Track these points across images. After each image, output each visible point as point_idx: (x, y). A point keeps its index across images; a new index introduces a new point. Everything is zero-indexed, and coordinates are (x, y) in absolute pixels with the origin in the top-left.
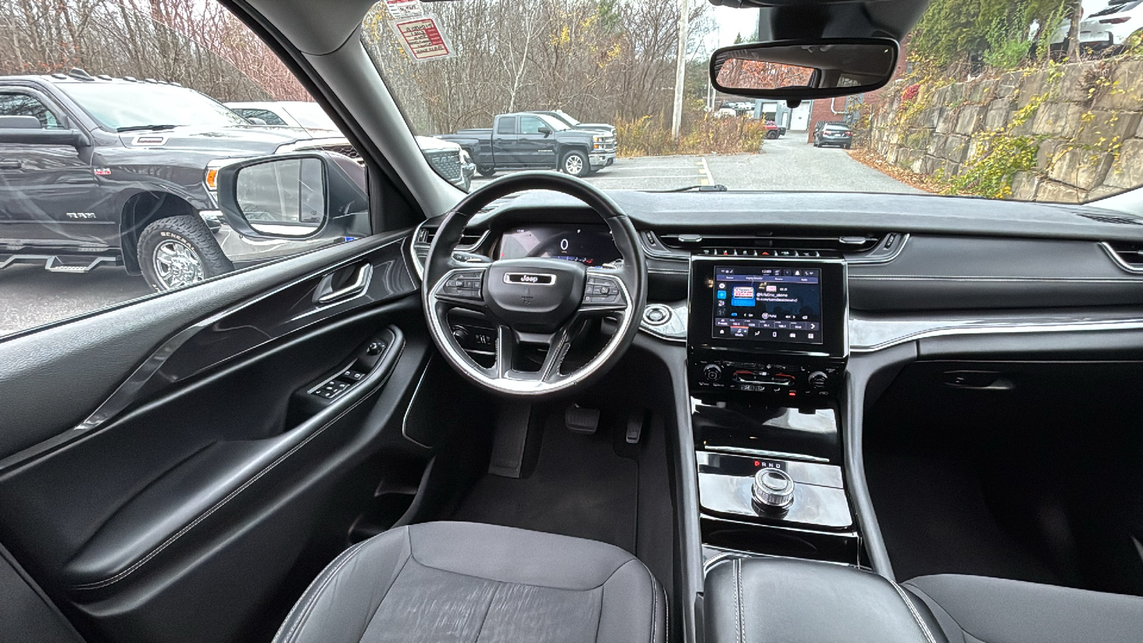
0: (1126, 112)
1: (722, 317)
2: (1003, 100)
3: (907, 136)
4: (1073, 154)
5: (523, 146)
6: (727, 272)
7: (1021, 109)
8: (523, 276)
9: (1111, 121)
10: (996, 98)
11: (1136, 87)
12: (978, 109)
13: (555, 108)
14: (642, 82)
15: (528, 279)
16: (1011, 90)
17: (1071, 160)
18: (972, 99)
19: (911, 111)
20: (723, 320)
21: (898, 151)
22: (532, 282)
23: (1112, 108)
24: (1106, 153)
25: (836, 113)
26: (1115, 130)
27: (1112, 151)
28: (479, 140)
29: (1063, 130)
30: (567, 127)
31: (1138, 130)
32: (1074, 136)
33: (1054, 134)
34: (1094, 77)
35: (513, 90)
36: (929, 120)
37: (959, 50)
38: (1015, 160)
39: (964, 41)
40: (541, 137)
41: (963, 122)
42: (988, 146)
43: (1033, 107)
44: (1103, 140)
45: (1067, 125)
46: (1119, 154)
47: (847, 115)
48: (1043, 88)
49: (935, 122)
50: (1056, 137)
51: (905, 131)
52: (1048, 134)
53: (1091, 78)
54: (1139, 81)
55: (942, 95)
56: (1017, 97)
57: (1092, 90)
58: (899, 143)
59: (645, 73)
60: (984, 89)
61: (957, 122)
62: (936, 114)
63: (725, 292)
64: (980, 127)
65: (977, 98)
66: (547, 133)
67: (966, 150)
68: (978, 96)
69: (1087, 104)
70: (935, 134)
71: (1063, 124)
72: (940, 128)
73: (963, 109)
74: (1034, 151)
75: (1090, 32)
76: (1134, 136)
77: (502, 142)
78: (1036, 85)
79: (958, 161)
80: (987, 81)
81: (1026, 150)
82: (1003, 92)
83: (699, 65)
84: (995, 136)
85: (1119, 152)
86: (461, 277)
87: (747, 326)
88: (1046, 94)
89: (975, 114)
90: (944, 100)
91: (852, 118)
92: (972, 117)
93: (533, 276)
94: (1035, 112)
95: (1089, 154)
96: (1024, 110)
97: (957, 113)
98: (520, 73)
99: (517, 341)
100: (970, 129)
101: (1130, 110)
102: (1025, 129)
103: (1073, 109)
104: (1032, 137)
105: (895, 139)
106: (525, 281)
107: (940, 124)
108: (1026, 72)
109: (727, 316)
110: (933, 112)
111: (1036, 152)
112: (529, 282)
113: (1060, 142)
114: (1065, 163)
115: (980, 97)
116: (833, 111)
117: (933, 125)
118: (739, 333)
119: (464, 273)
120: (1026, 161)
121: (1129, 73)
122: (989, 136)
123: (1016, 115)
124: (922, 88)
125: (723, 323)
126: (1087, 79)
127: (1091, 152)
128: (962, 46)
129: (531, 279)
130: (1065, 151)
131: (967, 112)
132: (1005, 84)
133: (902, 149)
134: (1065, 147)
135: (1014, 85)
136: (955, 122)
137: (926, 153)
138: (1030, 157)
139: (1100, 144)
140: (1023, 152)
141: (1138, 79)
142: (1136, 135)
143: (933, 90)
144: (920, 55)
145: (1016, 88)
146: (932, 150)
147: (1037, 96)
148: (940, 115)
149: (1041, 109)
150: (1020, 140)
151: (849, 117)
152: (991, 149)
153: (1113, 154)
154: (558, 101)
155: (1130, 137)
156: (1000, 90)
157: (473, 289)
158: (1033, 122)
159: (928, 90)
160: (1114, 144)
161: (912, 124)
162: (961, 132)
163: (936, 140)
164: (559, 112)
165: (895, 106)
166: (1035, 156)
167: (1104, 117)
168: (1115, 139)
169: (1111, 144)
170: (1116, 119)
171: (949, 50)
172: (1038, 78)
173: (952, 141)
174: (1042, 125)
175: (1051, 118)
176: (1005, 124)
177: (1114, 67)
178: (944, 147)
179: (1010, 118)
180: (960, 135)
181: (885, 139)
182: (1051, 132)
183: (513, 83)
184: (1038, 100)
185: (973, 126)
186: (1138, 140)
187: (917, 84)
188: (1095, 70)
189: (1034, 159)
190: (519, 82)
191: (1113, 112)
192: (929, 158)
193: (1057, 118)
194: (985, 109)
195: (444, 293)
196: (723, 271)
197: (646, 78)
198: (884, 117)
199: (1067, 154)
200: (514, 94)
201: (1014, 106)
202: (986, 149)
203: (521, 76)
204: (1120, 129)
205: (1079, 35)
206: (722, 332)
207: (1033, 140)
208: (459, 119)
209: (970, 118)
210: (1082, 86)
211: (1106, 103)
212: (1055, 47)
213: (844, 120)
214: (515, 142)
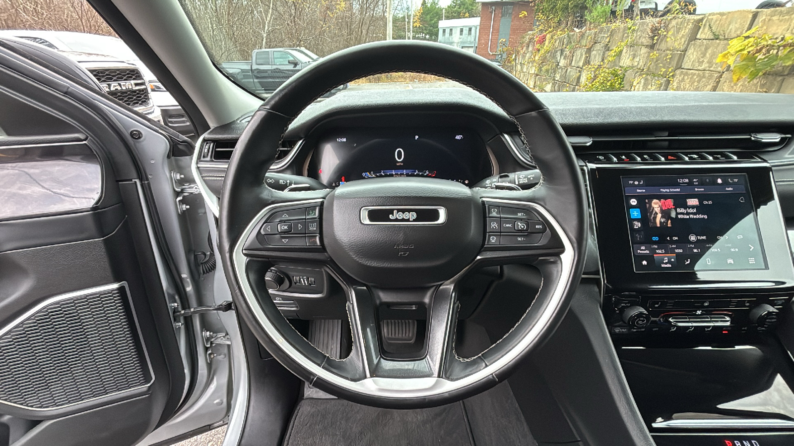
0: (676, 52)
1: (642, 243)
2: (600, 44)
3: (541, 68)
4: (646, 80)
5: (275, 74)
6: (636, 183)
7: (611, 50)
8: (391, 212)
9: (667, 57)
10: (596, 43)
11: (681, 36)
12: (585, 50)
13: (299, 46)
14: (360, 29)
15: (400, 216)
16: (604, 38)
17: (644, 84)
18: (581, 43)
19: (542, 51)
20: (643, 248)
21: (535, 79)
22: (408, 220)
23: (668, 49)
24: (665, 79)
25: (491, 54)
26: (670, 63)
27: (668, 78)
28: (241, 70)
29: (638, 64)
30: (311, 60)
31: (683, 64)
32: (645, 68)
33: (633, 67)
34: (656, 29)
35: (264, 32)
36: (554, 57)
37: (569, 11)
38: (611, 83)
39: (572, 6)
40: (291, 67)
41: (576, 58)
42: (593, 75)
43: (620, 49)
44: (664, 70)
45: (639, 62)
46: (672, 80)
47: (498, 55)
48: (625, 36)
49: (559, 58)
50: (634, 68)
51: (539, 65)
52: (629, 66)
53: (655, 30)
54: (683, 32)
55: (561, 41)
56: (609, 42)
57: (656, 38)
58: (536, 72)
59: (362, 23)
60: (588, 37)
61: (572, 59)
62: (559, 53)
63: (638, 210)
64: (587, 62)
65: (584, 42)
66: (296, 64)
67: (579, 78)
68: (585, 41)
69: (652, 47)
70: (559, 67)
71: (638, 60)
72: (562, 63)
73: (576, 50)
74: (622, 77)
75: (644, 2)
76: (681, 68)
77: (259, 71)
78: (620, 35)
79: (574, 84)
80: (589, 31)
81: (617, 77)
82: (599, 39)
83: (399, 19)
84: (597, 68)
85: (673, 78)
86: (285, 217)
87: (674, 253)
88: (627, 40)
89: (584, 53)
90: (563, 44)
91: (501, 57)
92: (582, 55)
93: (409, 211)
94: (621, 52)
95: (655, 80)
96: (614, 51)
97: (572, 53)
98: (268, 19)
99: (378, 302)
100: (581, 64)
101: (678, 51)
102: (614, 63)
103: (644, 50)
104: (620, 69)
105: (533, 71)
106: (396, 220)
107: (562, 60)
108: (613, 26)
109: (648, 242)
110: (557, 52)
111: (623, 78)
112: (403, 220)
113: (637, 72)
114: (641, 86)
115: (586, 42)
116: (490, 52)
117: (557, 61)
118: (666, 263)
119: (289, 211)
120: (618, 84)
121: (677, 27)
122: (593, 68)
123: (609, 54)
124: (548, 36)
125: (643, 250)
126: (652, 31)
127: (656, 78)
128: (571, 9)
129: (406, 215)
130: (641, 77)
131: (578, 52)
132: (601, 34)
133: (538, 77)
134: (641, 75)
135: (607, 34)
136: (571, 58)
137: (554, 80)
138: (620, 81)
139: (662, 73)
140: (616, 78)
141: (682, 31)
142: (682, 67)
143: (555, 37)
144: (543, 15)
145: (608, 36)
146: (558, 77)
147: (621, 42)
148: (562, 54)
149: (624, 51)
150: (614, 70)
151: (500, 56)
152: (595, 77)
153: (670, 79)
154: (301, 41)
155: (679, 69)
156: (598, 38)
157: (305, 234)
158: (620, 59)
159: (552, 37)
160: (670, 73)
161: (544, 60)
162: (576, 66)
163: (560, 71)
164: (303, 49)
165: (530, 49)
166: (623, 81)
167: (663, 55)
168: (670, 70)
169: (668, 73)
170: (670, 56)
171: (563, 11)
172: (621, 30)
173: (570, 71)
174: (625, 61)
175: (631, 56)
176: (603, 60)
177: (667, 23)
178: (565, 75)
179: (606, 56)
180: (575, 68)
181: (525, 70)
182: (631, 65)
183: (264, 27)
184: (622, 44)
185: (582, 62)
186: (684, 70)
187: (545, 34)
188: (657, 25)
189: (622, 83)
190: (268, 26)
191: (668, 52)
192: (556, 83)
193: (634, 56)
194: (589, 51)
195: (260, 246)
196: (631, 182)
197: (363, 26)
198: (524, 57)
199: (642, 79)
200: (265, 35)
201: (607, 48)
202: (592, 77)
203: (270, 21)
204: (673, 62)
205: (639, 3)
206: (645, 263)
207: (621, 70)
208: (222, 54)
209: (581, 56)
210: (649, 35)
211: (663, 46)
212: (626, 11)
213: (497, 58)
214: (270, 71)
